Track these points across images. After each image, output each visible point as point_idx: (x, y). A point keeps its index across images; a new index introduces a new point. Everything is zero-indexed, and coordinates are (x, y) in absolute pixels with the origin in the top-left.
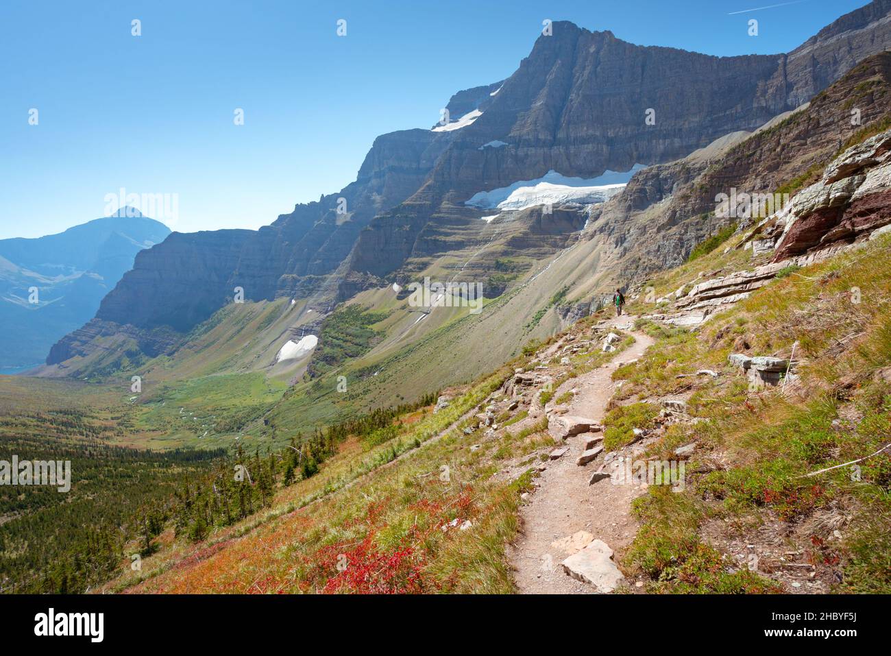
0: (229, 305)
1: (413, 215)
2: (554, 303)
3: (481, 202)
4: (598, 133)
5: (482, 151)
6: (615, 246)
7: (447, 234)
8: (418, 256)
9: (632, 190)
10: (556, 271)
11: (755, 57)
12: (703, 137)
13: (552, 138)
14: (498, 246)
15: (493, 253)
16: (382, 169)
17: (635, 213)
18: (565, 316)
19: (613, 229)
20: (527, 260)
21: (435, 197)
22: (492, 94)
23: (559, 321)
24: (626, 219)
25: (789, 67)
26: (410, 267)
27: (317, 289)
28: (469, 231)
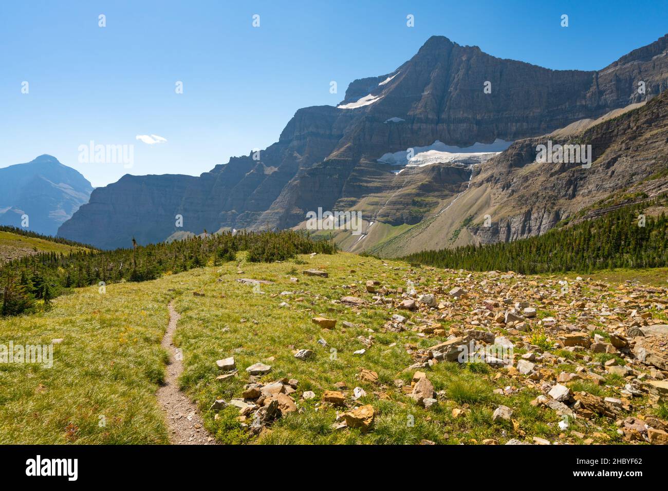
0: (176, 233)
1: (339, 168)
2: (465, 225)
3: (389, 160)
4: (470, 116)
5: (386, 124)
6: (502, 190)
7: (367, 182)
8: (347, 197)
9: (512, 154)
10: (459, 206)
11: (576, 72)
12: (543, 123)
13: (437, 118)
14: (411, 189)
15: (409, 195)
16: (302, 134)
17: (515, 168)
18: (475, 233)
19: (499, 179)
20: (435, 200)
21: (355, 155)
22: (380, 84)
23: (472, 236)
24: (509, 172)
25: (600, 80)
26: (342, 204)
27: (254, 221)
28: (383, 180)
